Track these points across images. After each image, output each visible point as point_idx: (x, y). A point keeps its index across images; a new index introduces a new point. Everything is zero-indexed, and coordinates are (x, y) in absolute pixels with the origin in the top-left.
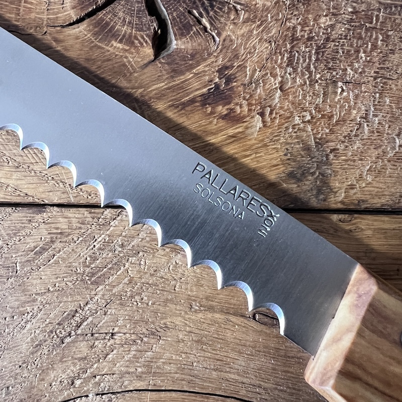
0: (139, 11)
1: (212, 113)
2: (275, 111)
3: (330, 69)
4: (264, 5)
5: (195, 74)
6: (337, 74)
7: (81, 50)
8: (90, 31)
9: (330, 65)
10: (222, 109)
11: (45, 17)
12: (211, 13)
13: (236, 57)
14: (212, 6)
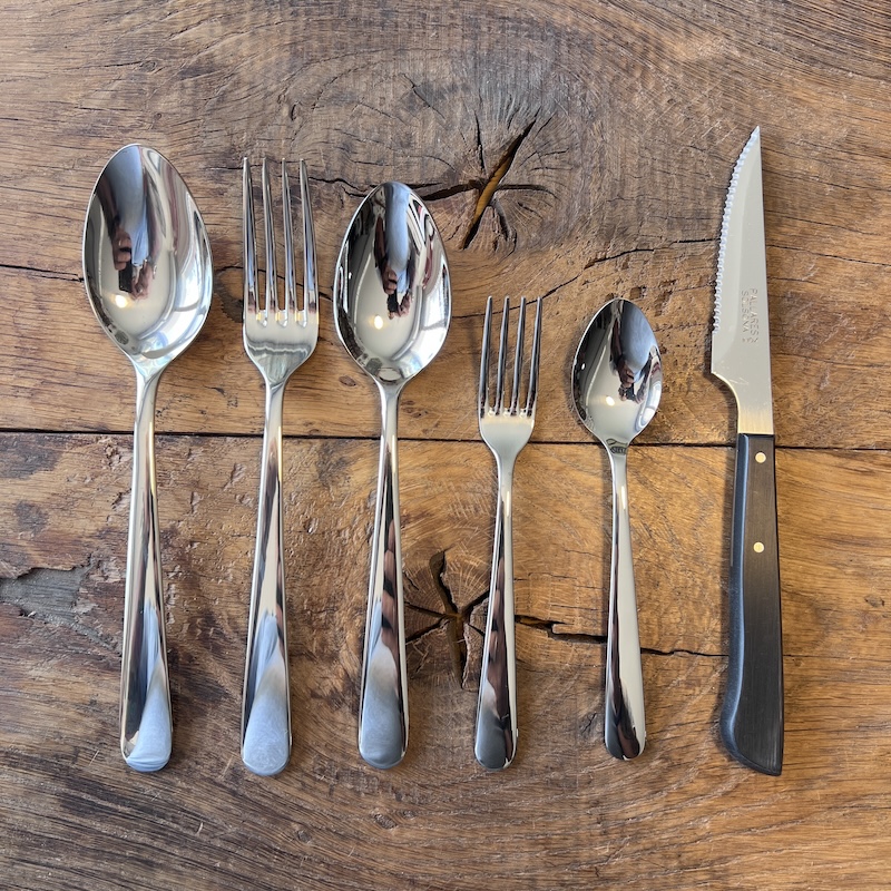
0: (457, 591)
3: (314, 542)
6: (309, 539)
9: (314, 545)
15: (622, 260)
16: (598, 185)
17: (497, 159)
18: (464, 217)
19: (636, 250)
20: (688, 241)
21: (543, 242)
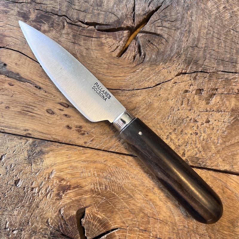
0: (88, 230)
1: (68, 182)
2: (44, 178)
3: (18, 192)
4: (38, 224)
5: (71, 199)
6: (16, 190)
7: (115, 217)
8: (110, 225)
9: (18, 193)
10: (64, 183)
11: (127, 234)
12: (60, 224)
13: (54, 204)
14: (59, 227)
15: (194, 75)
16: (187, 39)
17: (141, 19)
18: (121, 42)
19: (201, 72)
20: (226, 72)
21: (157, 61)
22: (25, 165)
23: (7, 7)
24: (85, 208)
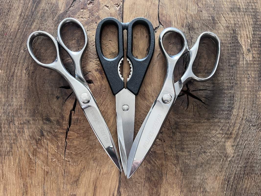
5: (96, 76)
13: (93, 68)
16: (190, 121)
17: (195, 95)
20: (176, 146)
22: (109, 52)
23: (186, 26)
24: (93, 83)
